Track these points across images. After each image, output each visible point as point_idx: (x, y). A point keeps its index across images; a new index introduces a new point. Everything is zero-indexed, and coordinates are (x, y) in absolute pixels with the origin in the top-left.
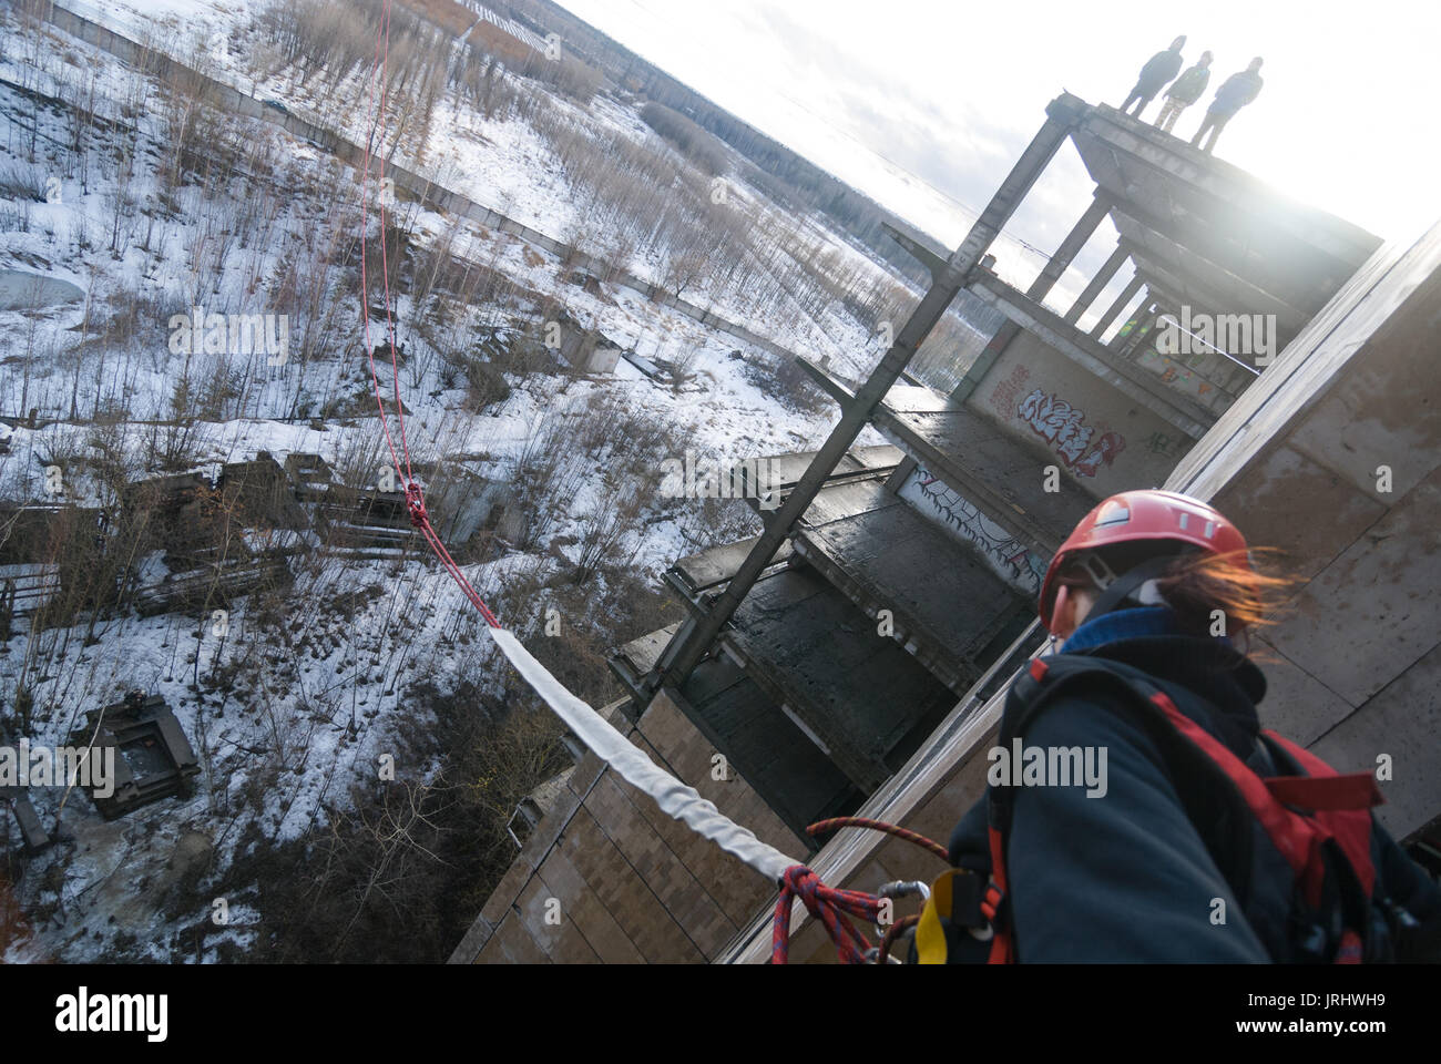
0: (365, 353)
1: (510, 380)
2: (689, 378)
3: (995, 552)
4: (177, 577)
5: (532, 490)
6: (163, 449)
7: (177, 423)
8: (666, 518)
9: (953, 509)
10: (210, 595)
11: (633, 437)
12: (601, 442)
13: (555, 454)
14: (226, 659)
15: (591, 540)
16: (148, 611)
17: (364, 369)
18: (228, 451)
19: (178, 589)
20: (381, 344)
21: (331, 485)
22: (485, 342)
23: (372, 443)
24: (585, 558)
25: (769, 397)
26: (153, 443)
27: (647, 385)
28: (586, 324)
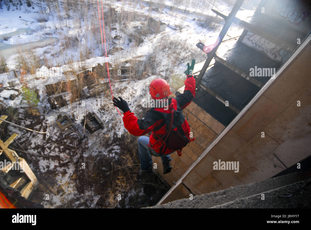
0: (112, 38)
1: (143, 37)
2: (183, 28)
3: (269, 53)
4: (90, 91)
5: (152, 61)
6: (81, 66)
7: (82, 61)
8: (183, 62)
9: (257, 43)
10: (97, 93)
11: (172, 45)
12: (165, 48)
13: (156, 52)
14: (103, 104)
15: (167, 70)
16: (88, 98)
17: (113, 42)
18: (92, 64)
19: (91, 93)
20: (115, 36)
21: (113, 68)
22: (136, 30)
23: (118, 57)
24: (166, 74)
25: (204, 28)
26: (79, 65)
27: (174, 31)
28: (157, 20)
